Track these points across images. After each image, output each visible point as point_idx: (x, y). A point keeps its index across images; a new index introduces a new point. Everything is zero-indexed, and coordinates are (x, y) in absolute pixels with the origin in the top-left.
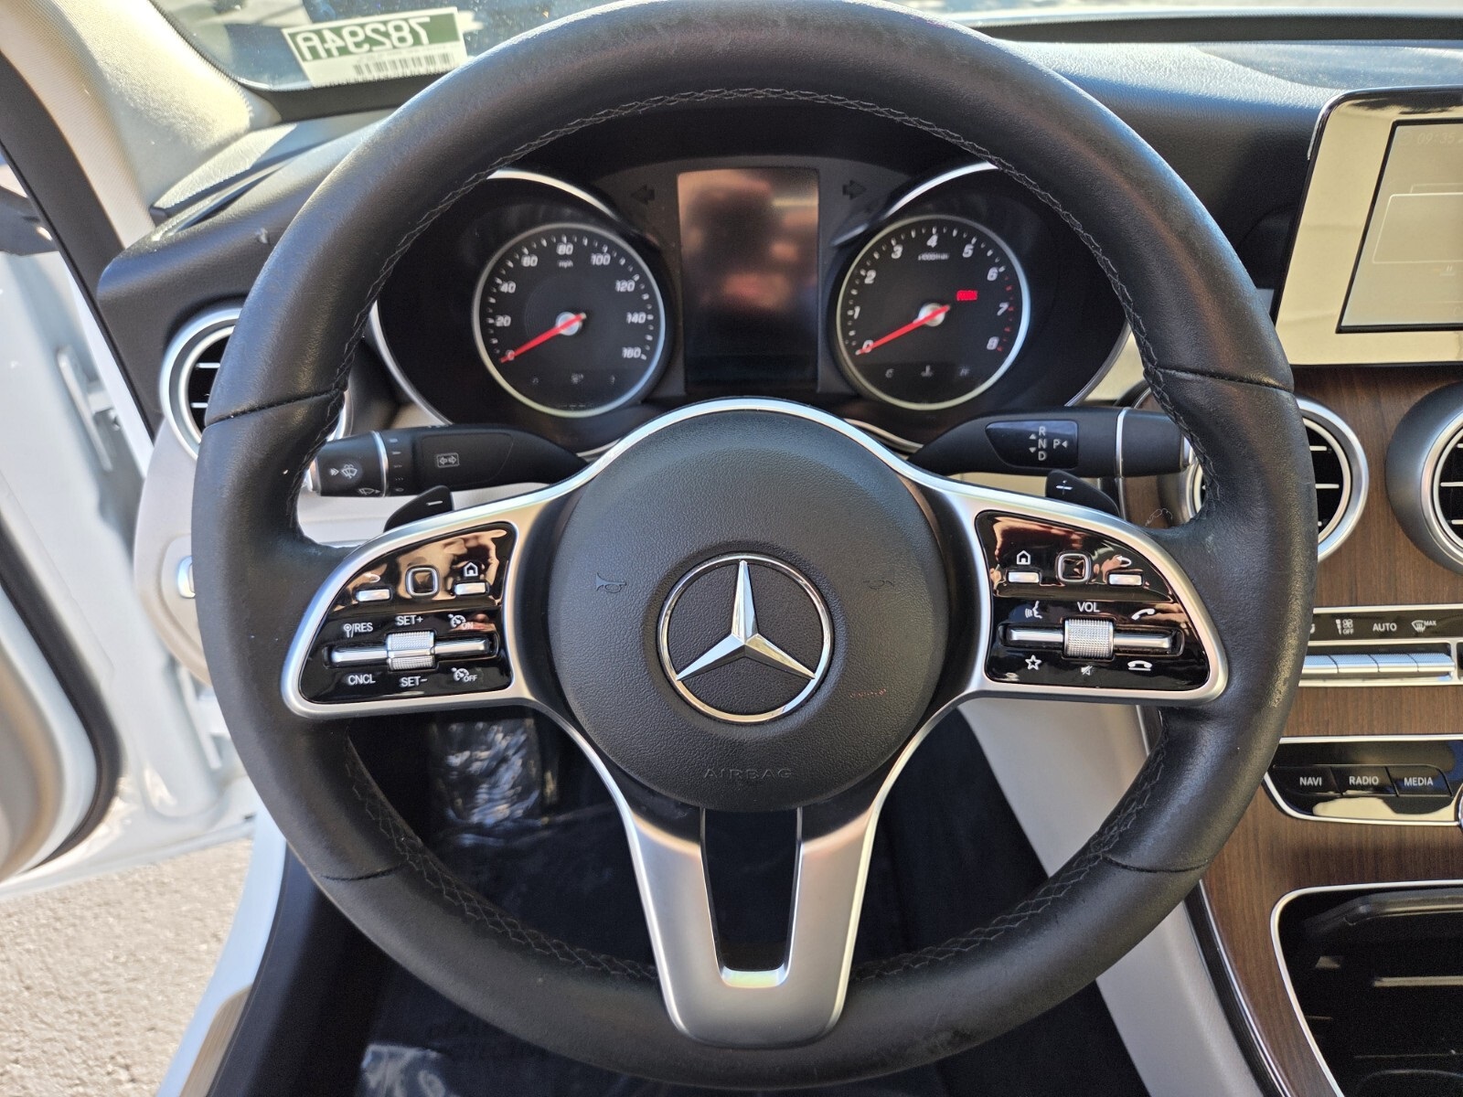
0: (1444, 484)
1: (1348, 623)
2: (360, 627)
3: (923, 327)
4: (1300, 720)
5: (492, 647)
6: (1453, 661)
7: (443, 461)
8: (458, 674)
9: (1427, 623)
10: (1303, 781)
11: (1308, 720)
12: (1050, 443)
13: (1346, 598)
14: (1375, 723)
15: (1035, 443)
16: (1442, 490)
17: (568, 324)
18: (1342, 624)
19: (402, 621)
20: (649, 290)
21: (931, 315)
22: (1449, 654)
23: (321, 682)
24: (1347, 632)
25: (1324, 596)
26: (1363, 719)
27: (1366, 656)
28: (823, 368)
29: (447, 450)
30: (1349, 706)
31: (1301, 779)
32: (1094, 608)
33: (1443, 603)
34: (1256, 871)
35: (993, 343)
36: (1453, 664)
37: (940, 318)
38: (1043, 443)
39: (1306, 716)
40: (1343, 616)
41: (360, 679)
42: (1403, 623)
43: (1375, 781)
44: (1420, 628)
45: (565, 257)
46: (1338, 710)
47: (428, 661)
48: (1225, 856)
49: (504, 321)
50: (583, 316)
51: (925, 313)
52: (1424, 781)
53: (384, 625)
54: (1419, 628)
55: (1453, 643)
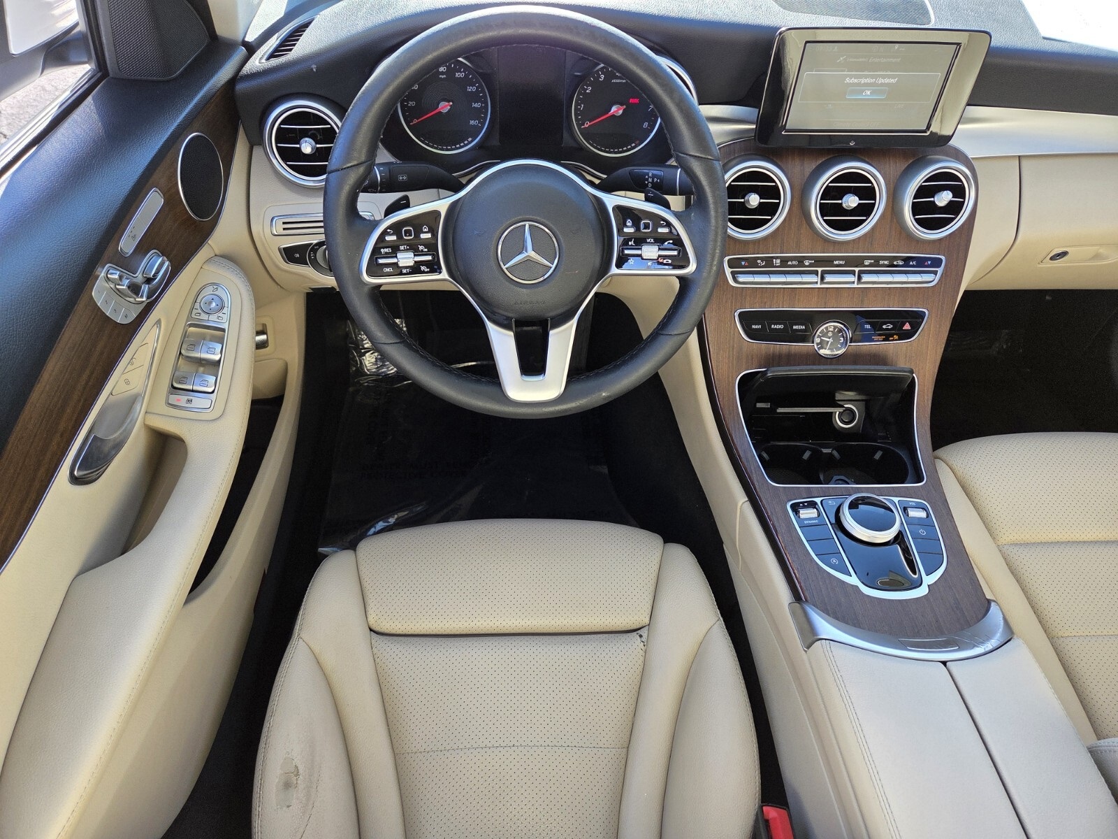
0: (822, 201)
1: (779, 261)
2: (386, 250)
3: (613, 116)
4: (755, 301)
5: (434, 258)
7: (401, 178)
8: (423, 268)
9: (810, 261)
11: (758, 301)
12: (653, 180)
14: (785, 303)
15: (647, 180)
16: (820, 203)
17: (444, 107)
18: (776, 261)
19: (402, 248)
20: (483, 91)
21: (616, 110)
22: (817, 275)
23: (374, 269)
24: (778, 265)
26: (780, 301)
27: (784, 275)
28: (566, 135)
29: (402, 173)
31: (754, 326)
32: (652, 241)
33: (818, 253)
35: (646, 125)
36: (819, 278)
37: (621, 112)
38: (650, 180)
39: (757, 299)
40: (776, 258)
41: (388, 270)
42: (801, 261)
45: (442, 73)
47: (411, 264)
49: (412, 104)
50: (451, 103)
51: (614, 109)
52: (802, 327)
53: (395, 250)
54: (807, 264)
55: (820, 270)
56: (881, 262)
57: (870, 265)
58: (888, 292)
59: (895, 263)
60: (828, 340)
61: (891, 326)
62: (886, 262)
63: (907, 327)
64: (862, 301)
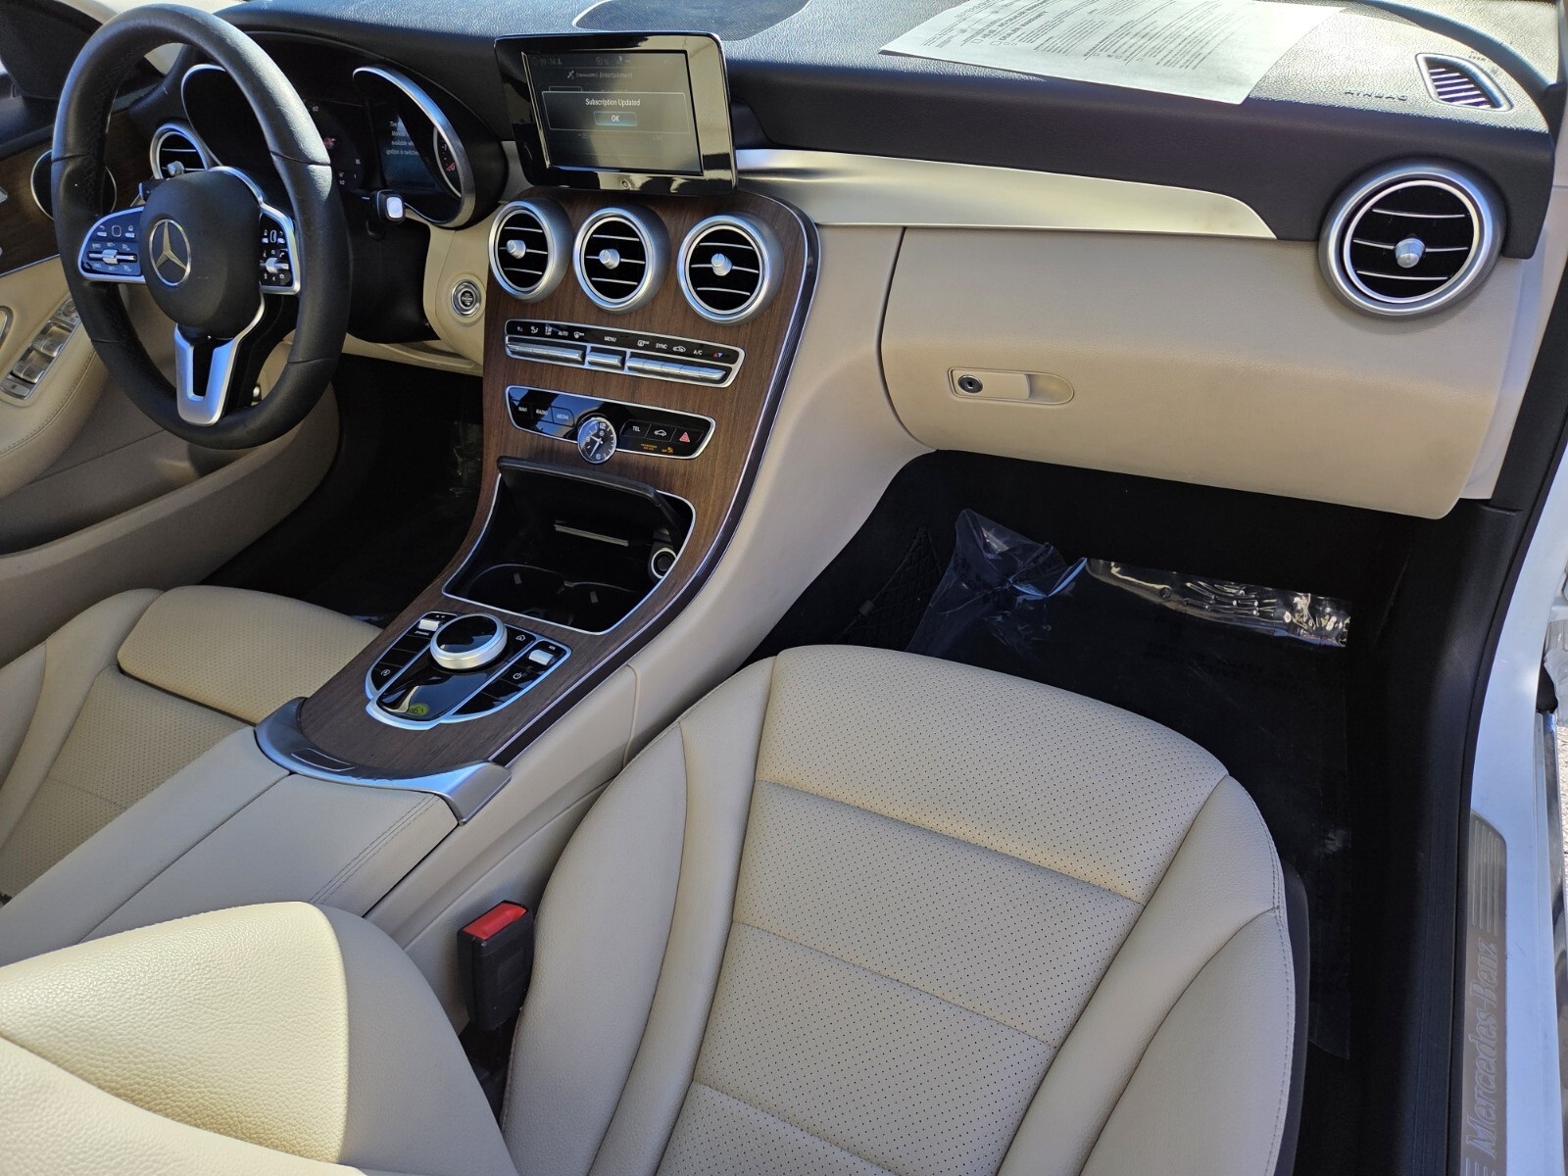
0: (587, 257)
9: (581, 334)
16: (586, 259)
33: (590, 324)
40: (549, 325)
42: (571, 332)
54: (577, 336)
55: (589, 346)
56: (658, 345)
57: (645, 348)
58: (665, 387)
59: (675, 349)
61: (664, 434)
62: (664, 346)
63: (685, 438)
64: (633, 394)
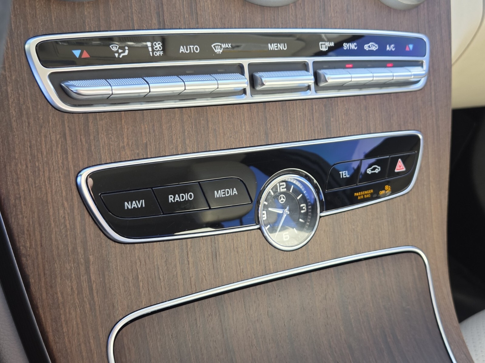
1: (158, 45)
4: (121, 144)
6: (246, 78)
9: (224, 46)
10: (128, 205)
11: (128, 144)
13: (155, 21)
14: (187, 142)
18: (152, 47)
22: (243, 73)
24: (158, 54)
25: (135, 19)
26: (177, 140)
27: (175, 78)
30: (164, 127)
31: (126, 203)
33: (236, 28)
34: (90, 304)
36: (246, 81)
39: (125, 140)
43: (191, 196)
44: (218, 51)
46: (154, 131)
48: (59, 294)
52: (230, 191)
55: (245, 62)
60: (280, 211)
63: (400, 167)
